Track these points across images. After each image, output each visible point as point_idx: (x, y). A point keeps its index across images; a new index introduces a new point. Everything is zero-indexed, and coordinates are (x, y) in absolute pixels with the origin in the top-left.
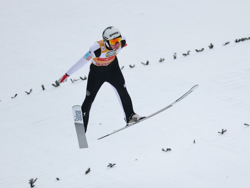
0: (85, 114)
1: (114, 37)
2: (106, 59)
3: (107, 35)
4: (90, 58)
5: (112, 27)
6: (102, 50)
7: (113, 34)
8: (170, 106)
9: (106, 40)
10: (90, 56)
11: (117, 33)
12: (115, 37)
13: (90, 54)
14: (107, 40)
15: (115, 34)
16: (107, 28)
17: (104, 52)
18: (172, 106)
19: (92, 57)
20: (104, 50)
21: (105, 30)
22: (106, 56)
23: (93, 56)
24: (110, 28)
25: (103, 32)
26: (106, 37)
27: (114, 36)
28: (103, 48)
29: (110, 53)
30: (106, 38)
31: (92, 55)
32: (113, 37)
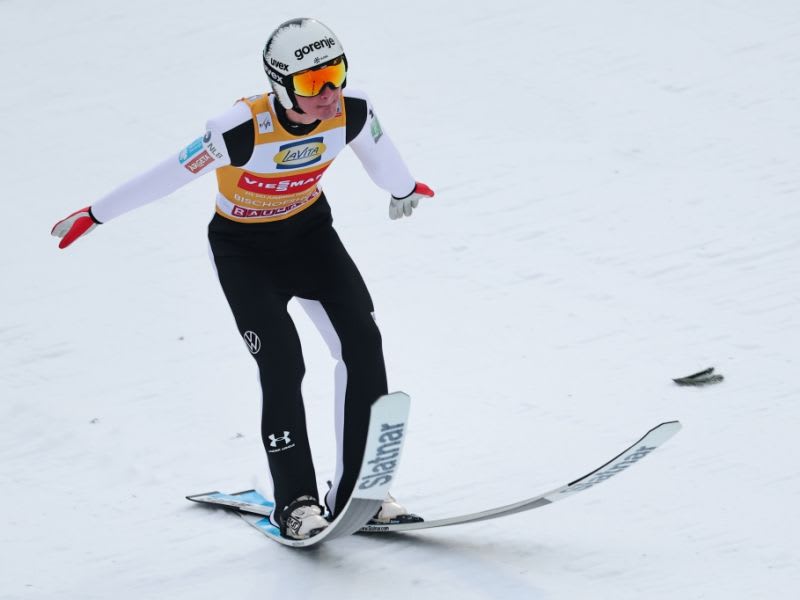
0: (288, 440)
1: (317, 60)
2: (276, 180)
3: (284, 53)
4: (206, 164)
5: (306, 19)
6: (260, 131)
7: (310, 48)
8: (542, 501)
9: (281, 75)
10: (205, 152)
11: (330, 43)
12: (321, 62)
13: (205, 146)
14: (285, 73)
15: (318, 45)
16: (287, 25)
17: (268, 138)
18: (548, 502)
19: (211, 160)
20: (270, 129)
21: (277, 32)
22: (279, 167)
23: (219, 156)
24: (299, 22)
25: (266, 43)
26: (278, 60)
27: (316, 53)
28: (266, 124)
29: (294, 150)
30: (279, 65)
31: (213, 150)
32: (309, 61)
